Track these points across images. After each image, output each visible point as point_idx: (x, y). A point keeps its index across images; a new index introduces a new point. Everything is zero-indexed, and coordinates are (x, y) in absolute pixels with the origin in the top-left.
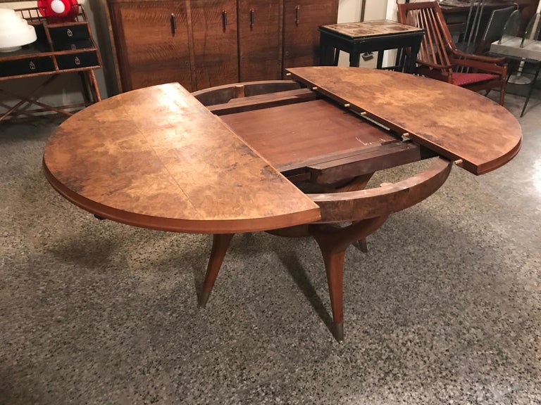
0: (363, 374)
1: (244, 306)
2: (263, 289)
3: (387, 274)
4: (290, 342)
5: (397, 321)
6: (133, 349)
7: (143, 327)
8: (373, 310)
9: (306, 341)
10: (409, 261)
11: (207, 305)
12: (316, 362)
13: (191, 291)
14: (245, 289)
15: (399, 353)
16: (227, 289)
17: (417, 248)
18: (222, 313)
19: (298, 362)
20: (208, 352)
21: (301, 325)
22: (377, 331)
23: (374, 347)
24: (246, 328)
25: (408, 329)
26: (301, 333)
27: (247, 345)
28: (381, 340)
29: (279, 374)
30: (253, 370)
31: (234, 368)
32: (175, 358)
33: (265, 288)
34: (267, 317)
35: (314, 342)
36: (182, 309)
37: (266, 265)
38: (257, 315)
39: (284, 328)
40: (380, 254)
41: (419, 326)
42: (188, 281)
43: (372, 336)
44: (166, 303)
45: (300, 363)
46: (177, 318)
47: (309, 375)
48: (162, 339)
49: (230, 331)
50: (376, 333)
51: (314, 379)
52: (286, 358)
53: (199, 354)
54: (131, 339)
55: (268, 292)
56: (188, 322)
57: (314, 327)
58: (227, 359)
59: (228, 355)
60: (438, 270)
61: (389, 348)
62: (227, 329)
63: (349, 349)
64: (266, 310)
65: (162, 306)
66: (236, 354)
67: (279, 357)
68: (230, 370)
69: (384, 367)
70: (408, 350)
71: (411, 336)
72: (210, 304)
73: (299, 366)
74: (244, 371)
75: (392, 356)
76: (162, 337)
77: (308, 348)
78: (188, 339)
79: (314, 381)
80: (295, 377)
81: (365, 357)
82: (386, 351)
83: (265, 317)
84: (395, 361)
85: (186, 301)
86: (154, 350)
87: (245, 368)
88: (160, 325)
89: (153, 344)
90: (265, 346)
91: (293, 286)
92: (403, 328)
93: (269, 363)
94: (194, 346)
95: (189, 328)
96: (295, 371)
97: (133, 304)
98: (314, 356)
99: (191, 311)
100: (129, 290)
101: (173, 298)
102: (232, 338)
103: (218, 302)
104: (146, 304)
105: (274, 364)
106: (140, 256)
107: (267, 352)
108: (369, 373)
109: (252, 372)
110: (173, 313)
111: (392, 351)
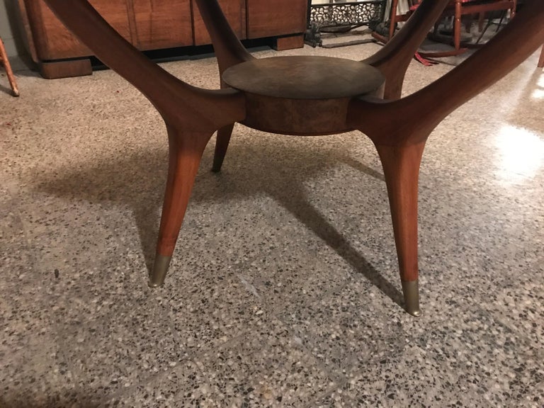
0: (478, 378)
1: (233, 278)
2: (261, 250)
3: (449, 215)
4: (326, 331)
5: (495, 281)
6: (18, 375)
7: (44, 330)
8: (450, 267)
9: (355, 326)
10: (473, 198)
11: (166, 281)
12: (383, 362)
13: (137, 262)
14: (230, 252)
15: (522, 333)
16: (199, 254)
17: (475, 180)
18: (195, 292)
19: (350, 366)
20: (173, 364)
21: (338, 301)
22: (469, 299)
23: (475, 324)
24: (242, 313)
25: (518, 291)
26: (342, 314)
27: (248, 344)
28: (483, 315)
29: (320, 394)
30: (268, 391)
31: (229, 390)
32: (106, 384)
33: (264, 248)
34: (276, 292)
35: (369, 327)
36: (120, 291)
37: (260, 215)
38: (258, 291)
39: (309, 308)
40: (427, 191)
41: (533, 285)
42: (131, 248)
43: (465, 308)
44: (90, 283)
45: (354, 368)
46: (110, 306)
47: (380, 390)
48: (82, 349)
49: (212, 322)
50: (469, 302)
51: (391, 396)
52: (327, 362)
53: (155, 369)
54: (18, 354)
55: (270, 254)
56: (132, 313)
57: (362, 301)
58: (214, 375)
59: (214, 366)
60: (520, 206)
61: (501, 325)
62: (206, 318)
63: (433, 333)
64: (272, 281)
65: (83, 290)
66: (230, 363)
67: (313, 361)
68: (222, 395)
69: (508, 359)
70: (534, 325)
71: (528, 302)
72: (171, 278)
73: (355, 373)
74: (251, 396)
75: (513, 340)
76: (80, 344)
77: (361, 339)
78: (133, 344)
79: (392, 401)
80: (353, 396)
81: (468, 344)
82: (499, 331)
83: (272, 291)
84: (522, 347)
85: (127, 278)
86: (63, 373)
87: (251, 390)
88: (78, 323)
89: (62, 359)
90: (282, 341)
91: (310, 241)
92: (508, 290)
93: (296, 374)
94: (145, 356)
95: (135, 322)
96: (349, 385)
97: (27, 290)
98: (376, 352)
99: (137, 294)
100: (21, 268)
101: (104, 275)
102: (217, 334)
103: (185, 275)
104: (53, 289)
105: (306, 375)
106: (47, 215)
107: (288, 353)
108: (488, 374)
109: (267, 396)
110: (103, 299)
111: (510, 331)
